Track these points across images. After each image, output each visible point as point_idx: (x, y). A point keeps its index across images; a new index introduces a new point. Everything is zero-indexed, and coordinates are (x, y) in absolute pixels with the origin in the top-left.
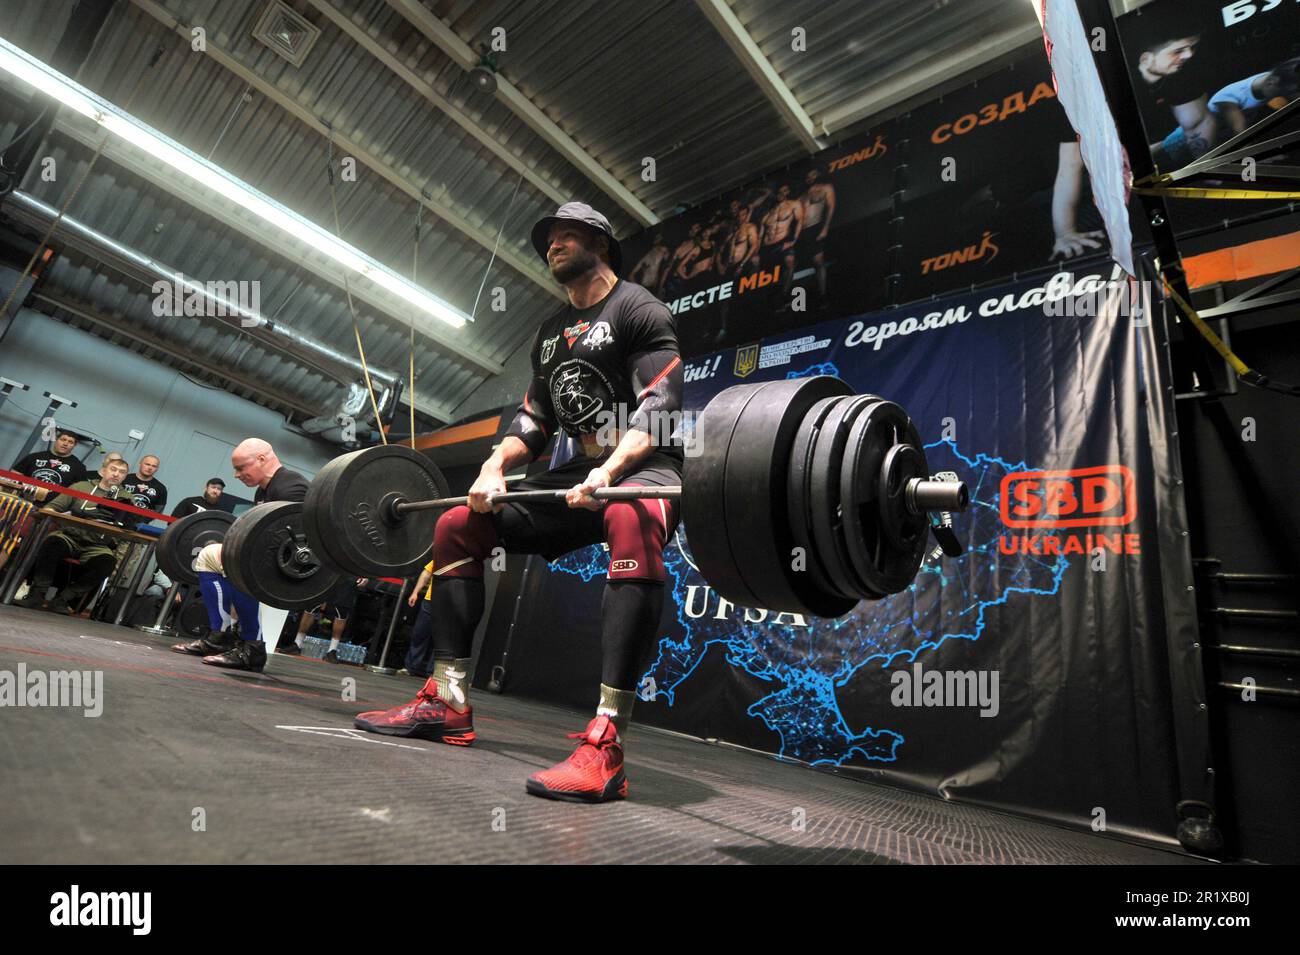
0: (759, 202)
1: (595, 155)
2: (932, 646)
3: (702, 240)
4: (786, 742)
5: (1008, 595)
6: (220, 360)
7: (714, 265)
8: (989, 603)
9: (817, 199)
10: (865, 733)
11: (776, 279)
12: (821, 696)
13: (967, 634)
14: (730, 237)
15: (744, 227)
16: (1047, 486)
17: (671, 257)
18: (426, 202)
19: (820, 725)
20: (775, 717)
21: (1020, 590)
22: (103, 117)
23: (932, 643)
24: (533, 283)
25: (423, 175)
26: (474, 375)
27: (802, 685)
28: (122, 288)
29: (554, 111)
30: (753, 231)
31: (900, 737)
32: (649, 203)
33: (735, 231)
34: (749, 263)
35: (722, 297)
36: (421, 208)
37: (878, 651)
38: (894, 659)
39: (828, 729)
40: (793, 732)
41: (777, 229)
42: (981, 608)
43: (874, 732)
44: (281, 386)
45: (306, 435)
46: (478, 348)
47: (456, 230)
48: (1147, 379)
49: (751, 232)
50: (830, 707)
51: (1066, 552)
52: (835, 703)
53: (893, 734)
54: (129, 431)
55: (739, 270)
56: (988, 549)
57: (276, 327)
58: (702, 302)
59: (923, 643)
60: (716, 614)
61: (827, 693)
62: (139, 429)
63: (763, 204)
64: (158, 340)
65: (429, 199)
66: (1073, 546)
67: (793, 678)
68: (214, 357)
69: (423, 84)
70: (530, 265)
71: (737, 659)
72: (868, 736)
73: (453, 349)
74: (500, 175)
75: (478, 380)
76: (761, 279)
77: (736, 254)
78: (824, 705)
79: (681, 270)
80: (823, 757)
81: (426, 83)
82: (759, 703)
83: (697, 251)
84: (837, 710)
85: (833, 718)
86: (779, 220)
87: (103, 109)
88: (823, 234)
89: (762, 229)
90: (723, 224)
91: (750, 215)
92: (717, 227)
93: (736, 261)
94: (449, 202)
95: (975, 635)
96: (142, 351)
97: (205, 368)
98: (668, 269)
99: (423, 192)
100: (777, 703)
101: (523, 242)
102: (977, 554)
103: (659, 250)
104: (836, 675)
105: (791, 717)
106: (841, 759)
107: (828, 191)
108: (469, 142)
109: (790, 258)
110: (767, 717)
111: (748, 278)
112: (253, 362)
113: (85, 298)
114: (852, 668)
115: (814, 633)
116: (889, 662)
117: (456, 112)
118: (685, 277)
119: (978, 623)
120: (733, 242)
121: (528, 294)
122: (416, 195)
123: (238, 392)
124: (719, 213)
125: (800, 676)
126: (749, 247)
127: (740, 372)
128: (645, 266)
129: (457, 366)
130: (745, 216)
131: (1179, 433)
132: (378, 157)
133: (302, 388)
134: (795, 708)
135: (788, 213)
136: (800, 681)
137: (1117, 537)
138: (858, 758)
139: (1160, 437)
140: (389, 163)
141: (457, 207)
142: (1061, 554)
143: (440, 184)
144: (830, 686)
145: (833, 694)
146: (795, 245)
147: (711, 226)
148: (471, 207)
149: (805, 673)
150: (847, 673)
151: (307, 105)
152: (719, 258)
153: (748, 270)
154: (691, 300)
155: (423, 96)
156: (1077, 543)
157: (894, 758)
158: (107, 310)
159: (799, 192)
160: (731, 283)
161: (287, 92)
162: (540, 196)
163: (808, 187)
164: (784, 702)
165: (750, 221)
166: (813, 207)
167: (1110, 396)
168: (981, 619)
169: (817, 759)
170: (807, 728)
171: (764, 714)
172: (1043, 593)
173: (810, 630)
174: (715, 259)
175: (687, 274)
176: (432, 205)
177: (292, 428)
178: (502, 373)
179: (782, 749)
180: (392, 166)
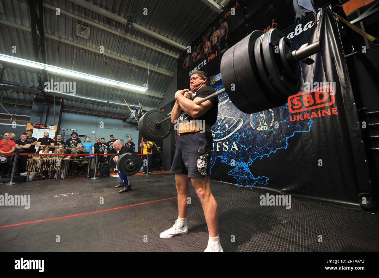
0: (209, 34)
1: (166, 36)
2: (274, 152)
3: (197, 50)
4: (238, 181)
5: (294, 134)
6: (104, 112)
7: (201, 56)
8: (289, 137)
9: (223, 27)
10: (258, 177)
11: (216, 55)
12: (245, 169)
13: (283, 147)
14: (203, 47)
15: (206, 42)
16: (303, 98)
17: (191, 57)
18: (131, 62)
19: (246, 176)
20: (235, 175)
21: (298, 132)
22: (45, 68)
23: (273, 151)
24: (164, 74)
25: (128, 56)
26: (158, 100)
27: (240, 166)
28: (78, 103)
29: (151, 28)
30: (208, 43)
31: (268, 178)
32: (184, 44)
33: (204, 45)
34: (209, 53)
35: (204, 64)
36: (130, 64)
37: (259, 155)
38: (263, 157)
39: (248, 177)
40: (240, 178)
41: (214, 40)
42: (287, 139)
43: (261, 177)
44: (119, 114)
45: (128, 123)
46: (157, 93)
47: (141, 67)
48: (334, 52)
49: (208, 44)
50: (248, 171)
51: (312, 117)
52: (249, 170)
53: (266, 177)
54: (92, 132)
55: (207, 55)
56: (286, 121)
57: (110, 102)
58: (200, 67)
59: (271, 151)
60: (216, 150)
61: (247, 168)
62: (94, 131)
63: (210, 34)
64: (90, 111)
65: (131, 61)
66: (314, 115)
67: (237, 165)
68: (103, 112)
69: (118, 33)
70: (161, 70)
71: (223, 161)
72: (259, 178)
73: (151, 95)
74: (145, 50)
75: (159, 101)
76: (213, 56)
77: (206, 51)
78: (247, 171)
79: (194, 60)
80: (248, 184)
81: (119, 32)
82: (230, 172)
83: (196, 54)
84: (250, 172)
85: (249, 174)
86: (214, 37)
87: (44, 66)
88: (226, 37)
89: (211, 41)
90: (201, 44)
91: (207, 39)
92: (200, 45)
93: (206, 53)
94: (136, 61)
95: (286, 147)
96: (89, 115)
97: (102, 115)
98: (191, 61)
99: (130, 60)
100: (235, 171)
101: (157, 65)
102: (284, 123)
103: (188, 56)
104: (249, 163)
105: (239, 175)
106: (253, 184)
107: (226, 24)
108: (135, 44)
109: (219, 48)
110: (233, 175)
111: (210, 57)
112: (111, 110)
113: (73, 107)
114: (252, 160)
115: (241, 152)
116: (262, 158)
117: (129, 37)
118: (195, 62)
119: (286, 144)
120: (204, 48)
121: (164, 77)
122: (128, 62)
123: (111, 118)
124: (200, 41)
125: (239, 164)
126: (208, 48)
127: (211, 84)
128: (186, 62)
129: (154, 99)
130: (206, 39)
131: (348, 69)
132: (116, 55)
133: (123, 113)
134: (239, 172)
135: (216, 34)
136: (239, 165)
137: (329, 110)
138: (257, 184)
139: (341, 72)
140: (119, 56)
141: (139, 61)
142: (310, 119)
143: (133, 57)
144: (247, 166)
145: (248, 168)
146: (220, 43)
147: (198, 45)
148: (142, 60)
149: (240, 163)
150: (251, 162)
151: (95, 48)
152: (202, 54)
153: (209, 54)
154: (197, 68)
155: (120, 36)
156: (315, 114)
157: (267, 184)
158: (78, 108)
159: (218, 27)
160: (206, 60)
161: (89, 47)
162: (157, 52)
163: (220, 25)
164: (236, 171)
165: (208, 40)
166: (222, 30)
167: (322, 62)
168: (287, 142)
169: (247, 185)
170: (243, 177)
171: (232, 174)
172: (306, 132)
173: (240, 151)
174: (201, 54)
175: (195, 61)
176: (132, 63)
177: (124, 122)
178: (164, 98)
179: (238, 183)
180: (120, 56)
